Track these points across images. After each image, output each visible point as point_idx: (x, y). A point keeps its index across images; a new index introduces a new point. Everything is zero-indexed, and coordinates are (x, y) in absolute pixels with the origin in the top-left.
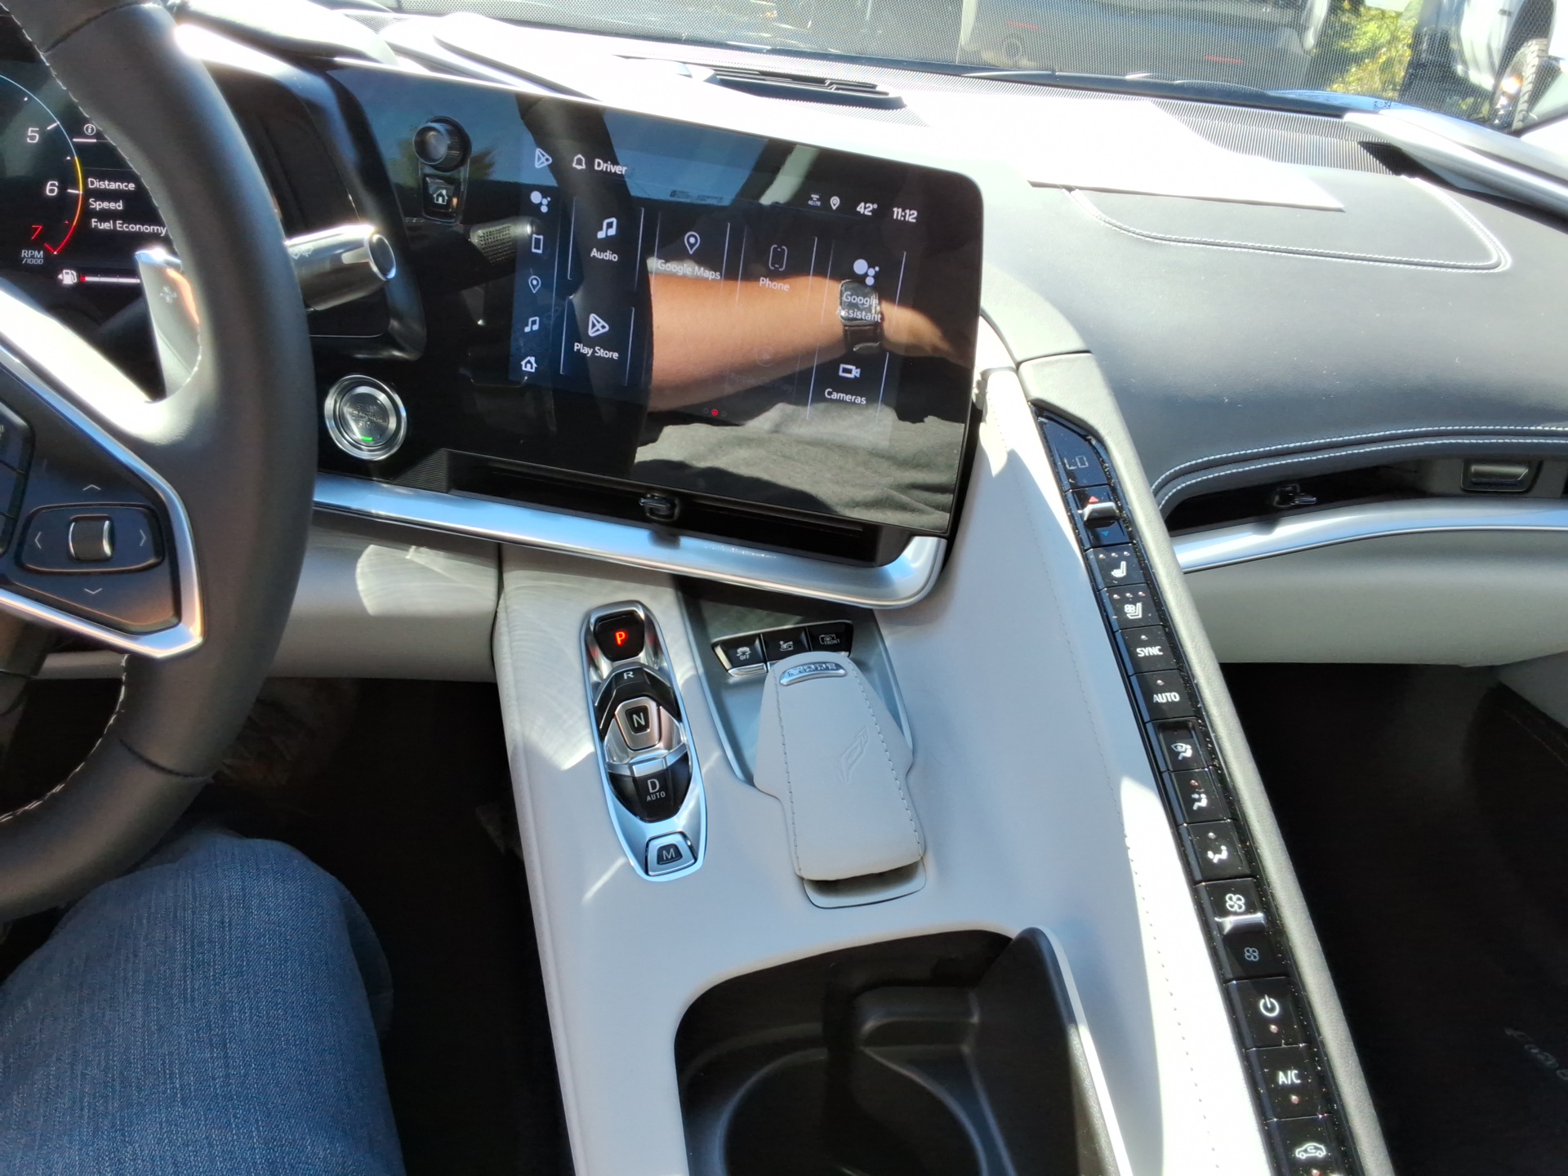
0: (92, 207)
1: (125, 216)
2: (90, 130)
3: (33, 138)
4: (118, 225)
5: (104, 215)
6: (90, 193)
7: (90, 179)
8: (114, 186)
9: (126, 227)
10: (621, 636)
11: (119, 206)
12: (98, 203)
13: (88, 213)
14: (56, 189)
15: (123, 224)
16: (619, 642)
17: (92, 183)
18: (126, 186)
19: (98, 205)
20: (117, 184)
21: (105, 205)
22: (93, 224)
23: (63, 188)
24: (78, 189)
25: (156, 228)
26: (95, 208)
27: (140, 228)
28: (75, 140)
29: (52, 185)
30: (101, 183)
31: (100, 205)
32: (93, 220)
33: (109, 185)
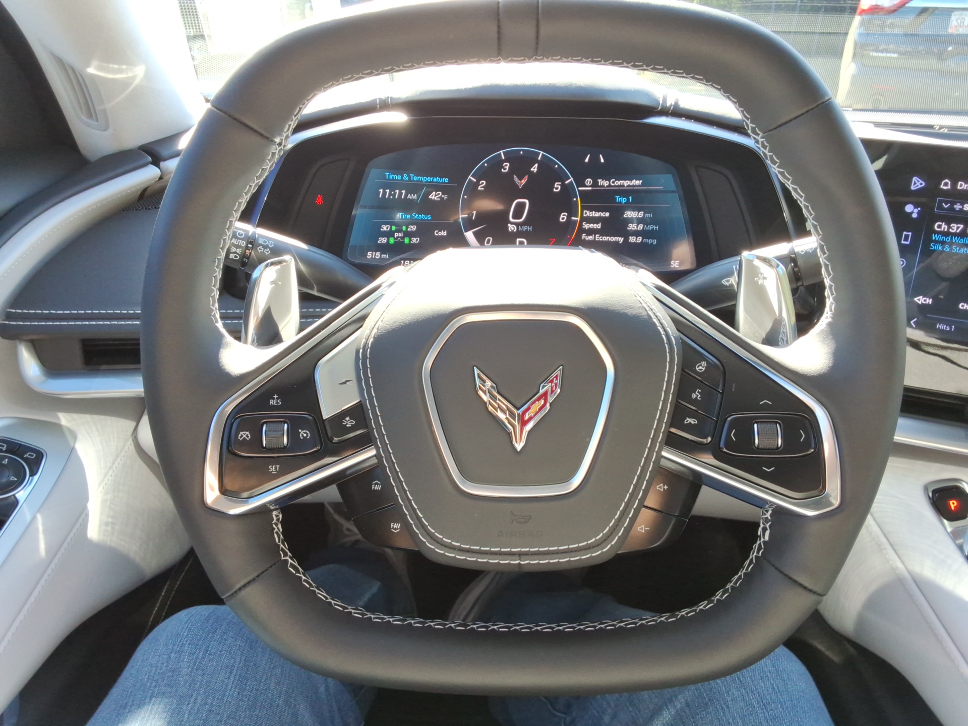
0: (583, 227)
1: (602, 232)
2: (589, 182)
3: (557, 188)
4: (596, 237)
5: (590, 232)
6: (583, 219)
7: (585, 211)
8: (597, 214)
9: (602, 238)
10: (953, 503)
11: (599, 226)
12: (587, 225)
13: (581, 231)
14: (565, 217)
15: (599, 236)
16: (953, 508)
17: (586, 213)
18: (604, 214)
19: (586, 226)
20: (600, 213)
21: (591, 226)
22: (583, 237)
23: (569, 217)
24: (577, 217)
25: (617, 238)
26: (586, 228)
27: (608, 239)
28: (580, 188)
29: (564, 215)
30: (591, 213)
31: (588, 226)
32: (583, 235)
33: (595, 214)
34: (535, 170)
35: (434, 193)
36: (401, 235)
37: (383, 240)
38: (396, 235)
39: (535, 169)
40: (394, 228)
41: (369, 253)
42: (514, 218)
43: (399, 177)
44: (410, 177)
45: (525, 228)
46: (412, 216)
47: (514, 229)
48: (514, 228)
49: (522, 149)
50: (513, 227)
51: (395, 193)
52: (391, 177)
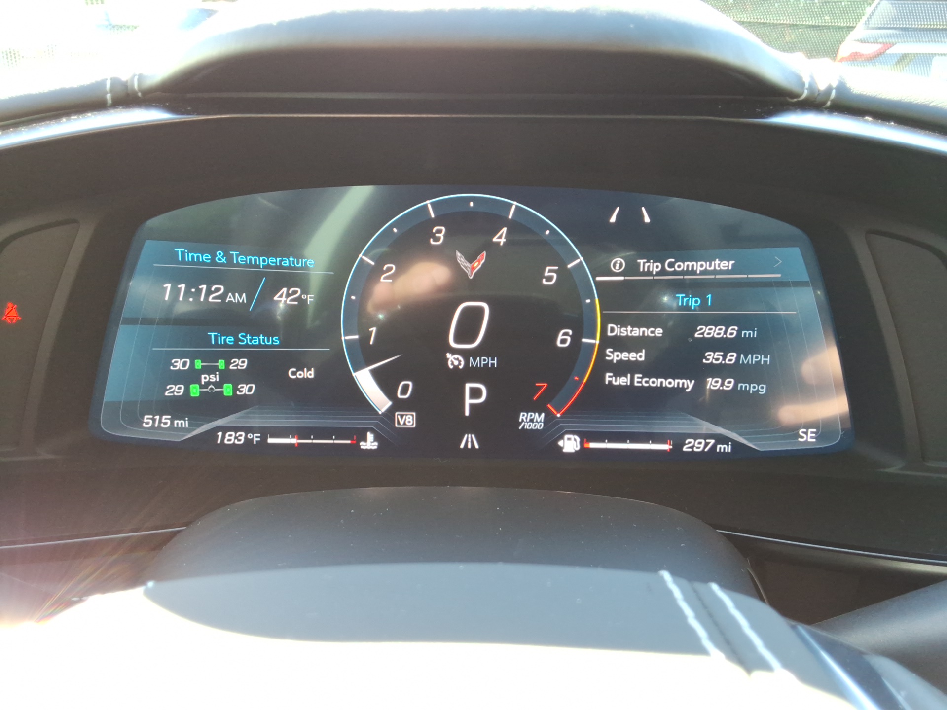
0: (607, 358)
1: (648, 370)
2: (618, 265)
3: (549, 279)
4: (636, 380)
5: (622, 368)
6: (607, 342)
7: (610, 326)
8: (637, 332)
9: (647, 382)
11: (640, 356)
12: (616, 353)
13: (603, 365)
14: (569, 339)
15: (642, 378)
17: (612, 330)
18: (652, 332)
19: (614, 356)
20: (642, 330)
21: (624, 356)
22: (607, 379)
23: (576, 339)
24: (594, 338)
25: (681, 381)
26: (612, 360)
27: (662, 383)
28: (598, 279)
29: (566, 334)
30: (623, 329)
31: (618, 356)
32: (608, 374)
33: (631, 331)
34: (502, 241)
35: (285, 290)
36: (214, 378)
37: (176, 390)
38: (204, 378)
39: (501, 237)
40: (198, 364)
41: (147, 418)
42: (457, 340)
43: (206, 258)
44: (230, 258)
45: (481, 361)
46: (237, 340)
47: (460, 364)
48: (460, 362)
49: (472, 198)
50: (457, 359)
51: (199, 291)
52: (189, 257)
